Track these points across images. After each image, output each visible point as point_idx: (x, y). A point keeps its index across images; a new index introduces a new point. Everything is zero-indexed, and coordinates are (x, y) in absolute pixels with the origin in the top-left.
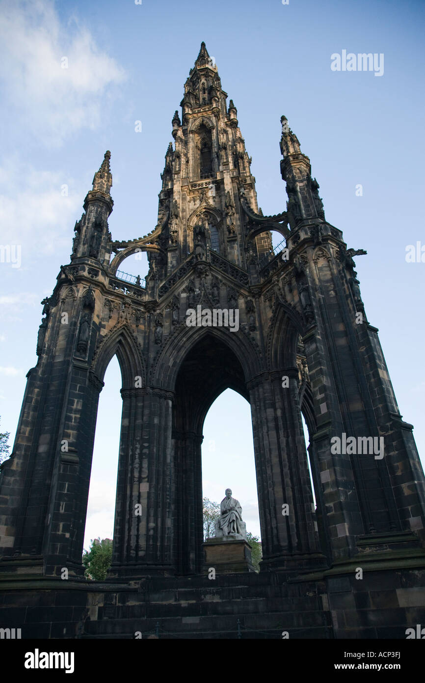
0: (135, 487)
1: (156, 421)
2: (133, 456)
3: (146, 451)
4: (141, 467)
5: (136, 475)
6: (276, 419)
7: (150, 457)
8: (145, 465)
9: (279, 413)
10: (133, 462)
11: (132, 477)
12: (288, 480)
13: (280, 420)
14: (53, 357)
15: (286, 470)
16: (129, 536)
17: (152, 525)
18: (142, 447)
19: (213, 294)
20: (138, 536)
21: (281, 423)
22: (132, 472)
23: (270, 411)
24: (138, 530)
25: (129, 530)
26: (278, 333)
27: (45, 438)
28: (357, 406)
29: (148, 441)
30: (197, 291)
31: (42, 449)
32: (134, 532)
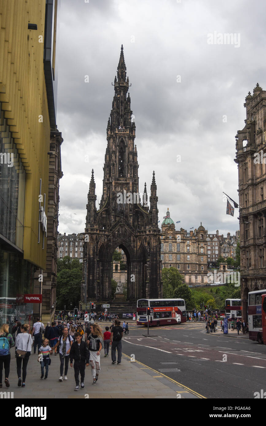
0: (105, 284)
1: (109, 268)
2: (104, 276)
3: (107, 275)
4: (106, 279)
5: (105, 281)
6: (137, 271)
7: (108, 277)
8: (107, 279)
9: (138, 270)
10: (104, 278)
11: (104, 281)
12: (138, 285)
13: (138, 272)
14: (90, 256)
15: (138, 283)
16: (104, 294)
17: (108, 291)
18: (106, 275)
19: (124, 234)
20: (106, 294)
21: (138, 273)
22: (104, 280)
23: (136, 269)
24: (106, 292)
25: (104, 292)
26: (140, 250)
27: (91, 276)
28: (155, 277)
29: (108, 273)
30: (120, 232)
31: (91, 278)
32: (105, 293)
